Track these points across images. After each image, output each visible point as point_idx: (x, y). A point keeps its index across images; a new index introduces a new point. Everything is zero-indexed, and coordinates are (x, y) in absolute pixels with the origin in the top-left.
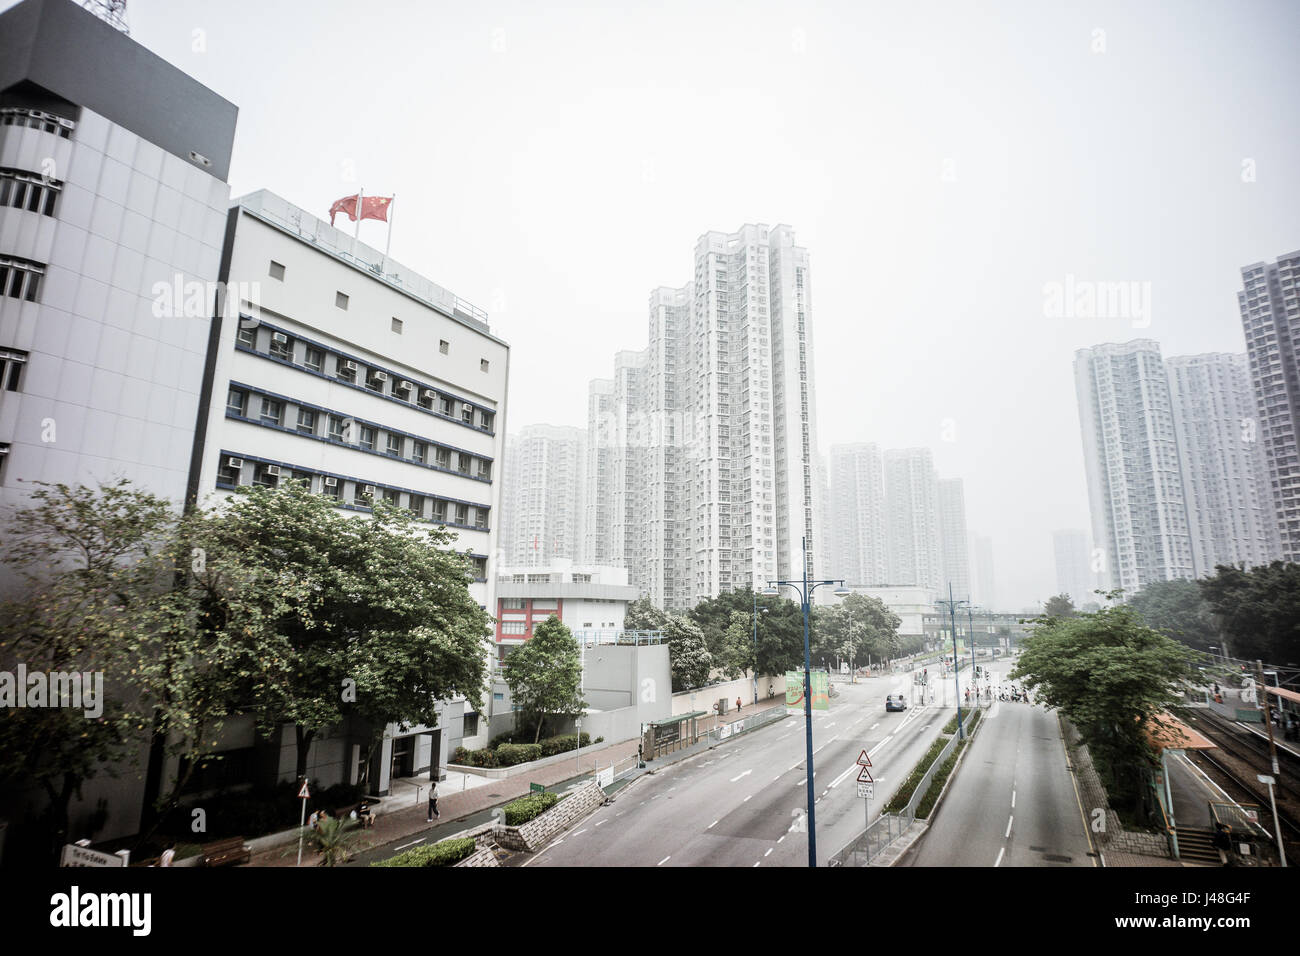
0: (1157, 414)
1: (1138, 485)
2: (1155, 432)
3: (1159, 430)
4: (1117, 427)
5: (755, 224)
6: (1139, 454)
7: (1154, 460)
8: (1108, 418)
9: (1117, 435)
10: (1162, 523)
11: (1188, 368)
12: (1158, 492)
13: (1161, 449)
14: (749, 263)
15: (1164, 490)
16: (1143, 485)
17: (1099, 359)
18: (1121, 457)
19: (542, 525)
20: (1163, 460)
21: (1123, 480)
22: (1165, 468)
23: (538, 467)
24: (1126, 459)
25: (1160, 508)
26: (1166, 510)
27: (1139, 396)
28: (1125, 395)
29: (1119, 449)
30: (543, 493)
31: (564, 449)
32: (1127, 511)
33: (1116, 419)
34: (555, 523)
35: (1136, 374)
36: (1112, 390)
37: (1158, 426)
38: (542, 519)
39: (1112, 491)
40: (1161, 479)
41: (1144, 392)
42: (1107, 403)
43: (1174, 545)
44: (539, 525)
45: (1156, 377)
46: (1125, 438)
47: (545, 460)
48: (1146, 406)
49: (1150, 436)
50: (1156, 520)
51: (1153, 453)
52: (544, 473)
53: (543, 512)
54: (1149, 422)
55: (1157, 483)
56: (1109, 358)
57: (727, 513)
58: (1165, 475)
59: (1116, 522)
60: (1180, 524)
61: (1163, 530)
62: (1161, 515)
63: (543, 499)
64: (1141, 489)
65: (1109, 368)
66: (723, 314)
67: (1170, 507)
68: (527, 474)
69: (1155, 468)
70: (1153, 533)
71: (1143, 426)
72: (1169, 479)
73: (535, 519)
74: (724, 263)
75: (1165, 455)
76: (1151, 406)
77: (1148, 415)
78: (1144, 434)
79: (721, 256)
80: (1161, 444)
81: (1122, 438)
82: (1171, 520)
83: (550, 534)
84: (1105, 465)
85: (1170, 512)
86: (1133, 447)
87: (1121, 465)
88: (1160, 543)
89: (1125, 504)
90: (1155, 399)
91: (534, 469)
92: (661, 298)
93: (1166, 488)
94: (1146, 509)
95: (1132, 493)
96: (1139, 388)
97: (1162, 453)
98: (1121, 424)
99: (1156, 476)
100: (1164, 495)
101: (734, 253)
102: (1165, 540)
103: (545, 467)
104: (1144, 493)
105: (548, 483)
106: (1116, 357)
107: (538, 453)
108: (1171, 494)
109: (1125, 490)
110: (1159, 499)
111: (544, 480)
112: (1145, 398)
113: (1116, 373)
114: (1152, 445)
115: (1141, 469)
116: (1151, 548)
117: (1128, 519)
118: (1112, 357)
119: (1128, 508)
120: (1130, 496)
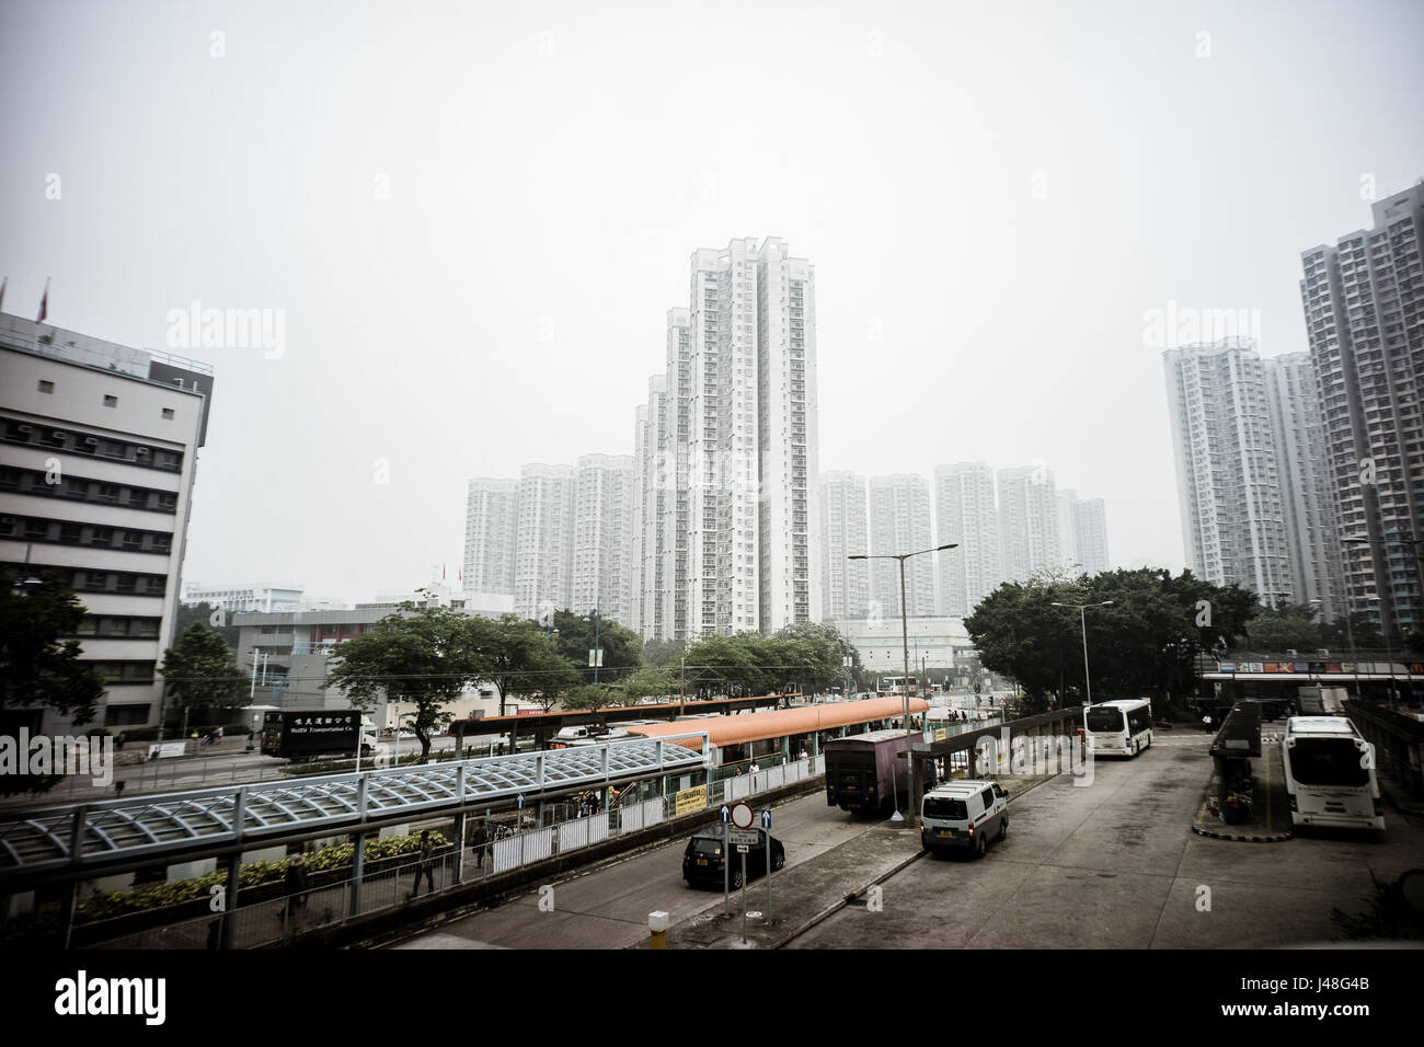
0: (1250, 420)
1: (1229, 501)
2: (1248, 441)
3: (1252, 439)
4: (1205, 437)
5: (743, 238)
6: (1230, 466)
7: (1246, 473)
8: (1196, 427)
9: (1206, 445)
10: (1255, 544)
11: (1299, 367)
12: (1251, 509)
13: (1255, 460)
14: (736, 280)
15: (1258, 507)
16: (1236, 501)
17: (1188, 361)
18: (1209, 470)
19: (597, 559)
20: (1257, 471)
21: (1212, 496)
22: (1259, 482)
23: (592, 498)
24: (1214, 473)
25: (1253, 527)
26: (1259, 529)
27: (1231, 402)
28: (1216, 400)
29: (1208, 461)
30: (598, 525)
31: (620, 479)
32: (1216, 532)
33: (1203, 429)
34: (611, 557)
35: (1228, 377)
36: (1200, 395)
37: (1251, 434)
38: (597, 552)
39: (1200, 509)
40: (1255, 494)
41: (1236, 396)
42: (1195, 410)
43: (1268, 568)
44: (594, 559)
45: (1250, 379)
46: (1215, 449)
47: (599, 491)
48: (1239, 412)
49: (1243, 446)
50: (1248, 540)
51: (1245, 465)
52: (599, 505)
53: (597, 545)
54: (1241, 430)
55: (1250, 499)
56: (1197, 359)
57: (712, 541)
58: (1259, 490)
59: (1204, 543)
60: (1278, 544)
61: (1256, 552)
62: (1254, 535)
63: (598, 533)
64: (1233, 506)
65: (1197, 371)
66: (712, 334)
67: (1264, 526)
68: (581, 506)
69: (1247, 481)
70: (1244, 555)
71: (1235, 435)
72: (1264, 494)
73: (589, 552)
74: (715, 280)
75: (1259, 467)
76: (1244, 412)
77: (1240, 422)
78: (1236, 444)
79: (711, 274)
80: (1255, 455)
81: (1212, 449)
82: (1265, 540)
83: (606, 567)
84: (1193, 479)
85: (1264, 531)
86: (1224, 458)
87: (1210, 479)
88: (1253, 566)
89: (1213, 523)
90: (1249, 403)
91: (589, 501)
92: (675, 319)
93: (1260, 504)
94: (1239, 528)
95: (1222, 511)
96: (1231, 392)
97: (1256, 465)
98: (1210, 433)
99: (1249, 491)
100: (1257, 512)
101: (724, 270)
102: (1258, 563)
103: (599, 499)
104: (1236, 510)
105: (602, 515)
106: (1206, 357)
107: (591, 485)
108: (1266, 511)
109: (1214, 508)
110: (1252, 516)
111: (598, 511)
112: (1237, 403)
113: (1206, 376)
114: (1244, 457)
115: (1234, 484)
116: (1244, 572)
117: (1217, 541)
118: (1201, 358)
119: (1217, 527)
120: (1219, 514)
